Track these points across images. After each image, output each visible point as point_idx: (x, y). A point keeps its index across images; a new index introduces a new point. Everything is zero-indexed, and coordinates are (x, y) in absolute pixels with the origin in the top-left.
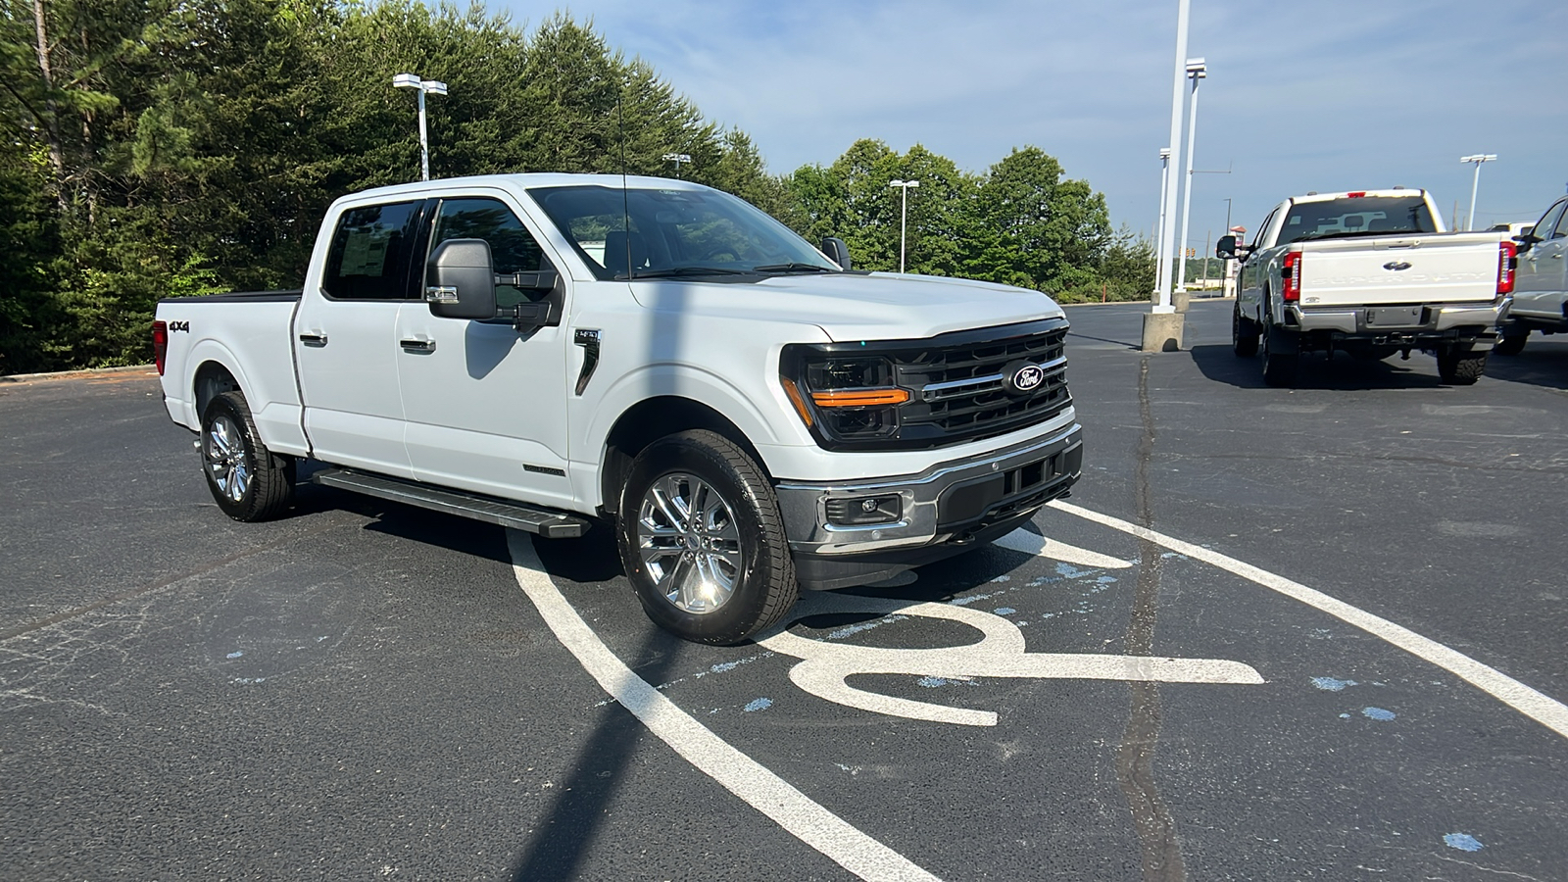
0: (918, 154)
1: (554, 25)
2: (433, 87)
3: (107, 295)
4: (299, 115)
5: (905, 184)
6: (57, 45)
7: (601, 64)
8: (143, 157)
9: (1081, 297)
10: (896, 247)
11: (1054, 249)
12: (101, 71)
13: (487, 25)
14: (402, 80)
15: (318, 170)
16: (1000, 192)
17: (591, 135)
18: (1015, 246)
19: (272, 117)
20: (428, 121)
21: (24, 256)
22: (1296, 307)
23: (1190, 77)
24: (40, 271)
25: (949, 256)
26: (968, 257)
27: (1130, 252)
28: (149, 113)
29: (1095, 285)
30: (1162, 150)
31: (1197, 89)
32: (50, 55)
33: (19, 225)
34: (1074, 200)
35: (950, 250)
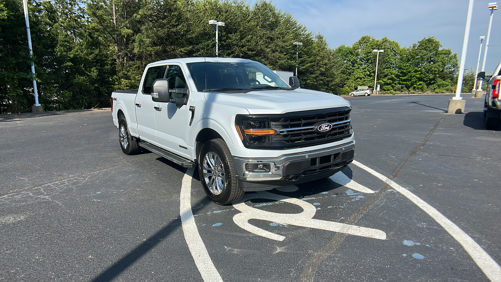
0: (385, 41)
1: (260, 2)
2: (221, 24)
3: (127, 86)
4: (181, 33)
5: (378, 51)
6: (118, 17)
7: (274, 14)
8: (137, 47)
9: (444, 91)
10: (374, 72)
11: (435, 74)
12: (129, 23)
13: (238, 3)
14: (211, 22)
15: (185, 50)
16: (415, 53)
17: (270, 37)
18: (419, 73)
19: (173, 35)
20: (219, 34)
21: (107, 75)
22: (496, 100)
23: (490, 10)
24: (111, 79)
25: (393, 76)
26: (401, 76)
27: (466, 75)
28: (139, 35)
29: (450, 87)
30: (481, 37)
31: (493, 14)
32: (116, 19)
33: (106, 67)
34: (445, 56)
35: (394, 74)
